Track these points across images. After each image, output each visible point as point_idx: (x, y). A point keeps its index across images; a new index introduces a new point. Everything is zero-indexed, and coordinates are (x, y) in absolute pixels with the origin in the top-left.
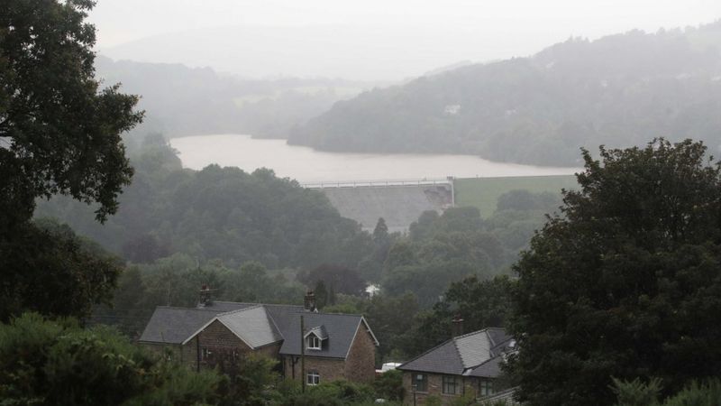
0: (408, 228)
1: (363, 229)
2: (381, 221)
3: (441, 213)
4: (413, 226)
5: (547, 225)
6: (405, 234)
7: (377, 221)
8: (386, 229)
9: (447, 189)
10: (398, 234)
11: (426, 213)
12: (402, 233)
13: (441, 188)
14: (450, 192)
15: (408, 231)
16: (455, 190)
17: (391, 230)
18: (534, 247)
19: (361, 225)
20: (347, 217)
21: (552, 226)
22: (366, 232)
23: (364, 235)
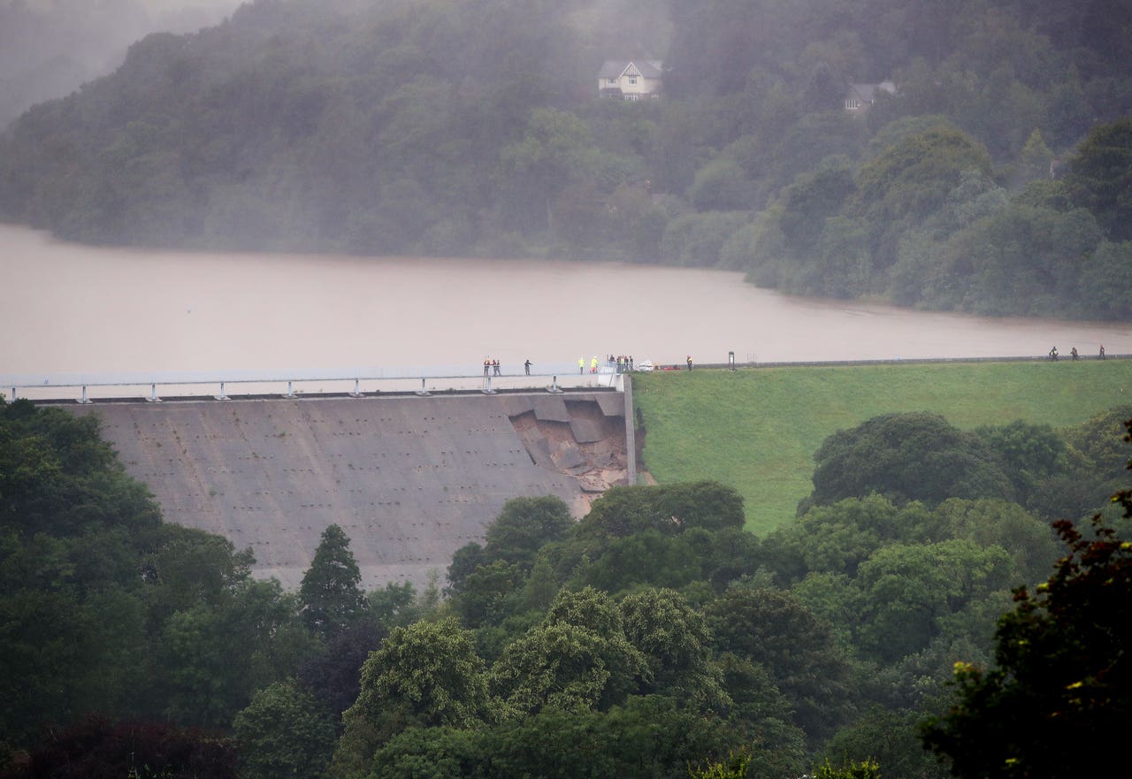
0: (444, 567)
1: (258, 574)
2: (333, 542)
3: (581, 508)
4: (465, 563)
5: (1066, 568)
6: (432, 596)
7: (317, 541)
8: (354, 572)
9: (608, 409)
10: (399, 596)
11: (520, 511)
12: (420, 589)
13: (583, 403)
14: (617, 422)
15: (443, 584)
16: (638, 413)
17: (373, 579)
18: (1006, 655)
19: (248, 559)
20: (187, 523)
21: (1085, 570)
22: (271, 589)
23: (264, 598)
